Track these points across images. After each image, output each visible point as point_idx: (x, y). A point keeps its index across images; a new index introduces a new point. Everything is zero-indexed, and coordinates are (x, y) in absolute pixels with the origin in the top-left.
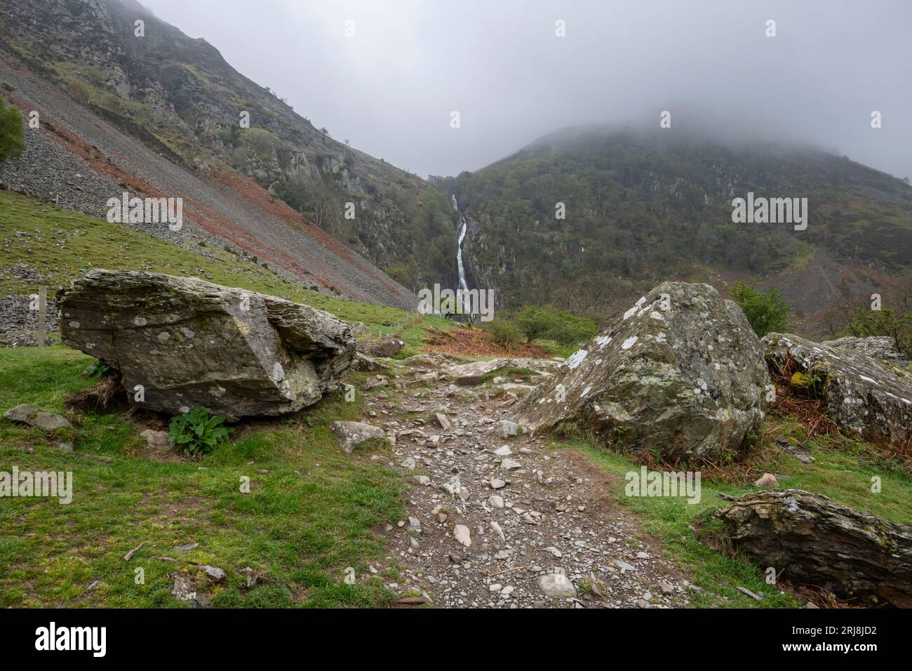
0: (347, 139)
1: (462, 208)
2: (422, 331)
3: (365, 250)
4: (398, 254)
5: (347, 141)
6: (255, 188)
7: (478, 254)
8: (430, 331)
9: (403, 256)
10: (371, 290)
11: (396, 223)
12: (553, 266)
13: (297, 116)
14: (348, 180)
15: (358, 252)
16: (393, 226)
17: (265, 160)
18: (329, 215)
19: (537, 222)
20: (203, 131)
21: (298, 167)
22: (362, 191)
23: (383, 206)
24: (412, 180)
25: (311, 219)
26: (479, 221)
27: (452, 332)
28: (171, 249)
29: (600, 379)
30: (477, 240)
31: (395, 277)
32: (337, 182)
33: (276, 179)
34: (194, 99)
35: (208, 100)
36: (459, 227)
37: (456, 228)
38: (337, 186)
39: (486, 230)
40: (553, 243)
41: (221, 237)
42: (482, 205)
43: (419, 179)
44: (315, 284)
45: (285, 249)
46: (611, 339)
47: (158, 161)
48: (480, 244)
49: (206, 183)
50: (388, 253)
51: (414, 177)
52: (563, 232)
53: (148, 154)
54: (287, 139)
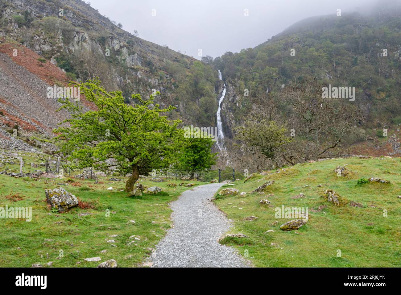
0: (135, 30)
1: (225, 78)
5: (136, 32)
7: (234, 111)
11: (167, 88)
14: (127, 55)
16: (164, 91)
17: (52, 37)
19: (283, 86)
21: (80, 43)
22: (140, 65)
23: (156, 76)
26: (236, 86)
30: (233, 100)
32: (117, 56)
33: (58, 52)
36: (220, 91)
42: (238, 74)
48: (236, 103)
54: (79, 25)
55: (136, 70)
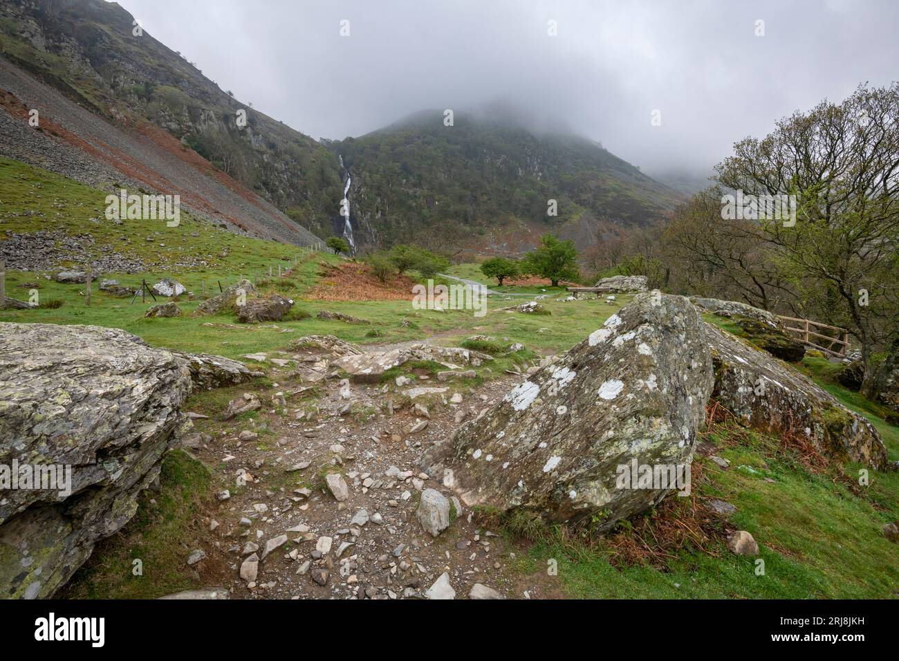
1: (347, 165)
2: (316, 265)
3: (268, 195)
4: (295, 199)
5: (250, 104)
6: (169, 138)
7: (360, 202)
8: (323, 265)
9: (300, 202)
10: (273, 227)
11: (293, 175)
12: (416, 214)
13: (206, 79)
14: (252, 136)
15: (262, 196)
16: (291, 177)
17: (177, 114)
18: (236, 165)
19: (404, 181)
20: (119, 85)
21: (207, 123)
22: (264, 146)
23: (282, 160)
24: (306, 141)
25: (219, 168)
26: (360, 177)
27: (341, 266)
28: (85, 189)
29: (573, 446)
30: (359, 191)
31: (293, 218)
32: (242, 137)
33: (188, 132)
34: (109, 56)
35: (123, 58)
36: (345, 180)
37: (342, 181)
38: (242, 141)
39: (365, 184)
40: (416, 197)
41: (136, 180)
42: (363, 165)
43: (312, 140)
44: (224, 222)
45: (197, 191)
46: (573, 374)
47: (76, 109)
48: (361, 195)
49: (122, 131)
50: (288, 198)
51: (308, 138)
52: (422, 189)
53: (65, 102)
54: (197, 97)
55: (262, 153)
